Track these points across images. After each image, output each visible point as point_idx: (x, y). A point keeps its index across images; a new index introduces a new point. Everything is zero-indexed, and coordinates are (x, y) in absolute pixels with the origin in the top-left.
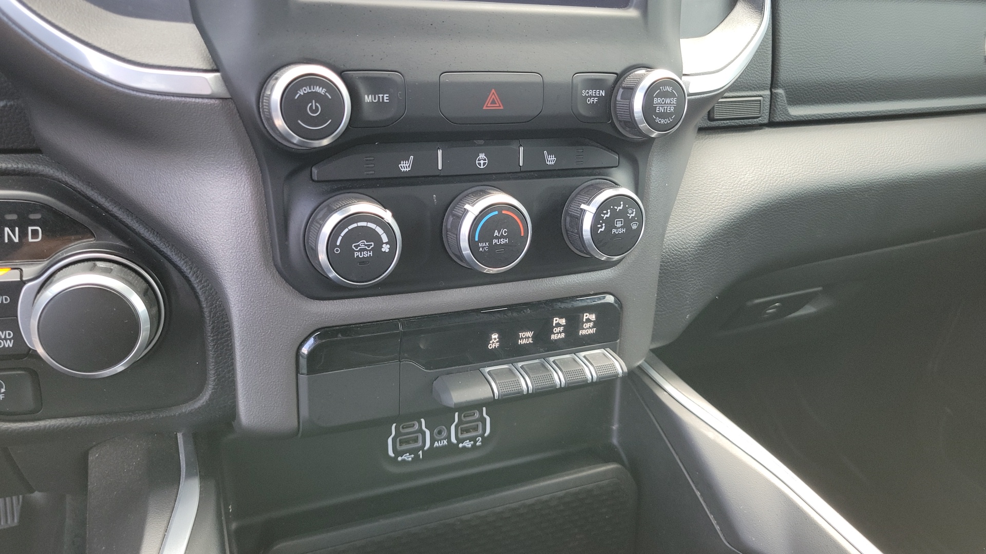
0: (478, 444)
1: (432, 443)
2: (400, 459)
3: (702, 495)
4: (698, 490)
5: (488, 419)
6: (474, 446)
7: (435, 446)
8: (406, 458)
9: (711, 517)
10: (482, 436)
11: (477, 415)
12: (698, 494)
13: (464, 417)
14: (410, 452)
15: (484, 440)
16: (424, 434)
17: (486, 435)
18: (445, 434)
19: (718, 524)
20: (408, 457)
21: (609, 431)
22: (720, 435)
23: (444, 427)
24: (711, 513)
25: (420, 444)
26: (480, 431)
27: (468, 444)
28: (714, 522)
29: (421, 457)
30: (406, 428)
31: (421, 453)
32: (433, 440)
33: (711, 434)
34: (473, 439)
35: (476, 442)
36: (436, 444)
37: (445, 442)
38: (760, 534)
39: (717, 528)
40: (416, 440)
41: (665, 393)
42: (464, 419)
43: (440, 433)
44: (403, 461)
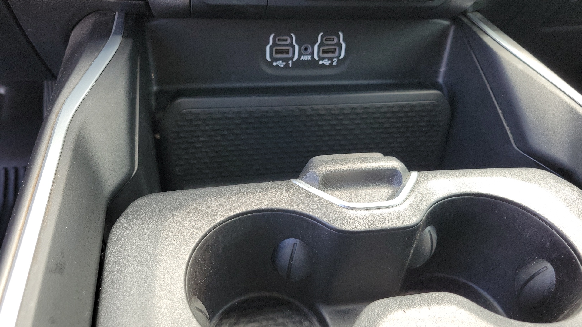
0: (334, 64)
1: (300, 56)
2: (275, 64)
3: (502, 113)
4: (500, 109)
5: (344, 46)
6: (331, 64)
7: (301, 59)
8: (279, 64)
9: (507, 128)
10: (338, 57)
11: (336, 41)
12: (500, 111)
13: (326, 40)
14: (283, 60)
15: (339, 61)
16: (293, 47)
17: (341, 58)
18: (310, 51)
19: (511, 133)
20: (281, 64)
21: (437, 73)
22: (529, 68)
23: (310, 46)
24: (507, 125)
25: (290, 55)
26: (337, 54)
27: (327, 62)
28: (509, 132)
29: (290, 66)
30: (281, 41)
31: (290, 62)
32: (300, 54)
33: (521, 66)
34: (331, 59)
35: (332, 62)
36: (302, 58)
37: (309, 58)
38: (547, 139)
39: (511, 136)
40: (287, 52)
41: (489, 37)
42: (325, 42)
43: (306, 49)
44: (277, 66)
